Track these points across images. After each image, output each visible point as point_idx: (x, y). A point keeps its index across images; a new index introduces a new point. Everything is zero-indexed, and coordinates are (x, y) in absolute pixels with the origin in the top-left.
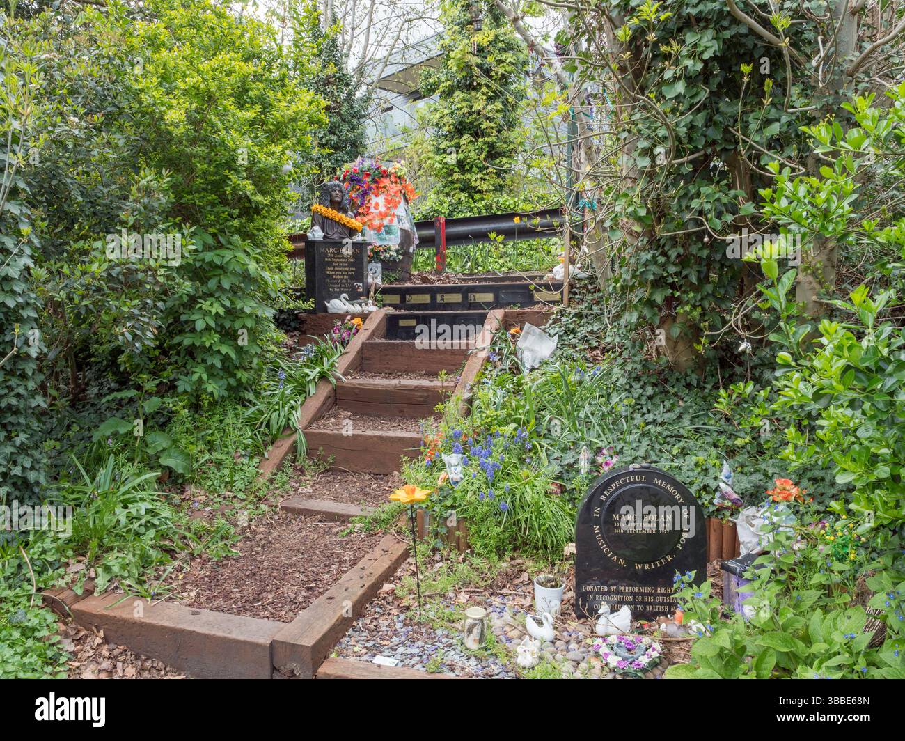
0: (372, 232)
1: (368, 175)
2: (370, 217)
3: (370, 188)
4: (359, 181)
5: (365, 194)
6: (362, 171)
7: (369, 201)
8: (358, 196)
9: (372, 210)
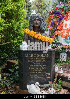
0: (63, 39)
1: (63, 10)
2: (62, 31)
3: (63, 17)
4: (58, 13)
5: (61, 19)
6: (60, 9)
7: (62, 23)
8: (57, 21)
9: (64, 28)
